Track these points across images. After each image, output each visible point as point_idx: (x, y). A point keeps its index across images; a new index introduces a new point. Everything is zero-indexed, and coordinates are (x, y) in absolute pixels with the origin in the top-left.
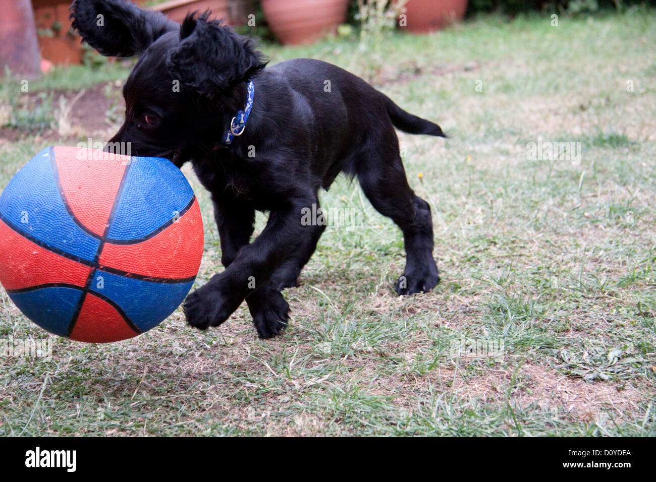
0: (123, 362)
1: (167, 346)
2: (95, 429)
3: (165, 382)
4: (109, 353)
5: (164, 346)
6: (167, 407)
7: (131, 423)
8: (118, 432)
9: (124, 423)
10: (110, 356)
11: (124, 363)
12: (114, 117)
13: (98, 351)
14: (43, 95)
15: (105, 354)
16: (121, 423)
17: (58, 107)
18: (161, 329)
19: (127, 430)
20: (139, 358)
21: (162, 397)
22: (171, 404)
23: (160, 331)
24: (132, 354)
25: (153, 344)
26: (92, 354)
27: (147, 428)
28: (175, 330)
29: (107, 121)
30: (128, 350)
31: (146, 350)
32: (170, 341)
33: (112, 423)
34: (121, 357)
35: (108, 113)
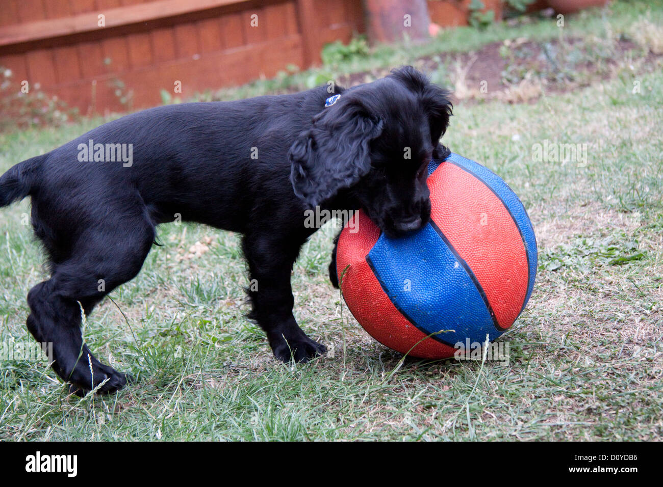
0: (559, 327)
1: (603, 311)
2: (542, 395)
3: (607, 348)
4: (543, 318)
5: (600, 311)
6: (613, 374)
7: (578, 390)
8: (566, 398)
9: (571, 389)
10: (546, 321)
11: (561, 328)
12: (510, 77)
13: (530, 315)
14: (437, 59)
15: (539, 319)
16: (567, 389)
17: (454, 70)
18: (593, 293)
19: (575, 396)
20: (575, 323)
21: (607, 364)
22: (617, 371)
23: (593, 295)
24: (567, 319)
25: (587, 308)
26: (525, 319)
27: (596, 395)
28: (608, 295)
29: (505, 81)
30: (563, 315)
31: (581, 315)
32: (605, 306)
33: (559, 389)
34: (557, 322)
35: (504, 74)
